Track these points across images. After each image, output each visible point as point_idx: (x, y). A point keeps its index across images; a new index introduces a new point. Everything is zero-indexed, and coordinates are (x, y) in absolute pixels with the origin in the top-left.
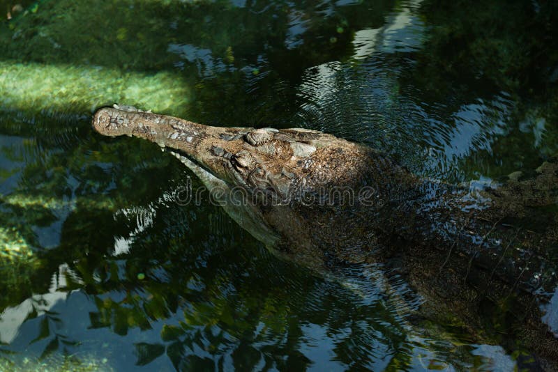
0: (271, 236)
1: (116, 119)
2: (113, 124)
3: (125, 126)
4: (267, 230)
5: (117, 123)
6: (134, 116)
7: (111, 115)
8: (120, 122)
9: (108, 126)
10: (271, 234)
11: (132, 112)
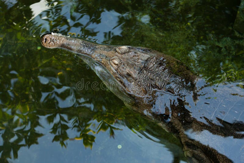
0: (129, 98)
1: (53, 39)
2: (52, 42)
3: (57, 43)
4: (127, 95)
5: (53, 42)
6: (62, 38)
7: (51, 37)
8: (55, 41)
9: (49, 43)
10: (128, 97)
11: (60, 37)
